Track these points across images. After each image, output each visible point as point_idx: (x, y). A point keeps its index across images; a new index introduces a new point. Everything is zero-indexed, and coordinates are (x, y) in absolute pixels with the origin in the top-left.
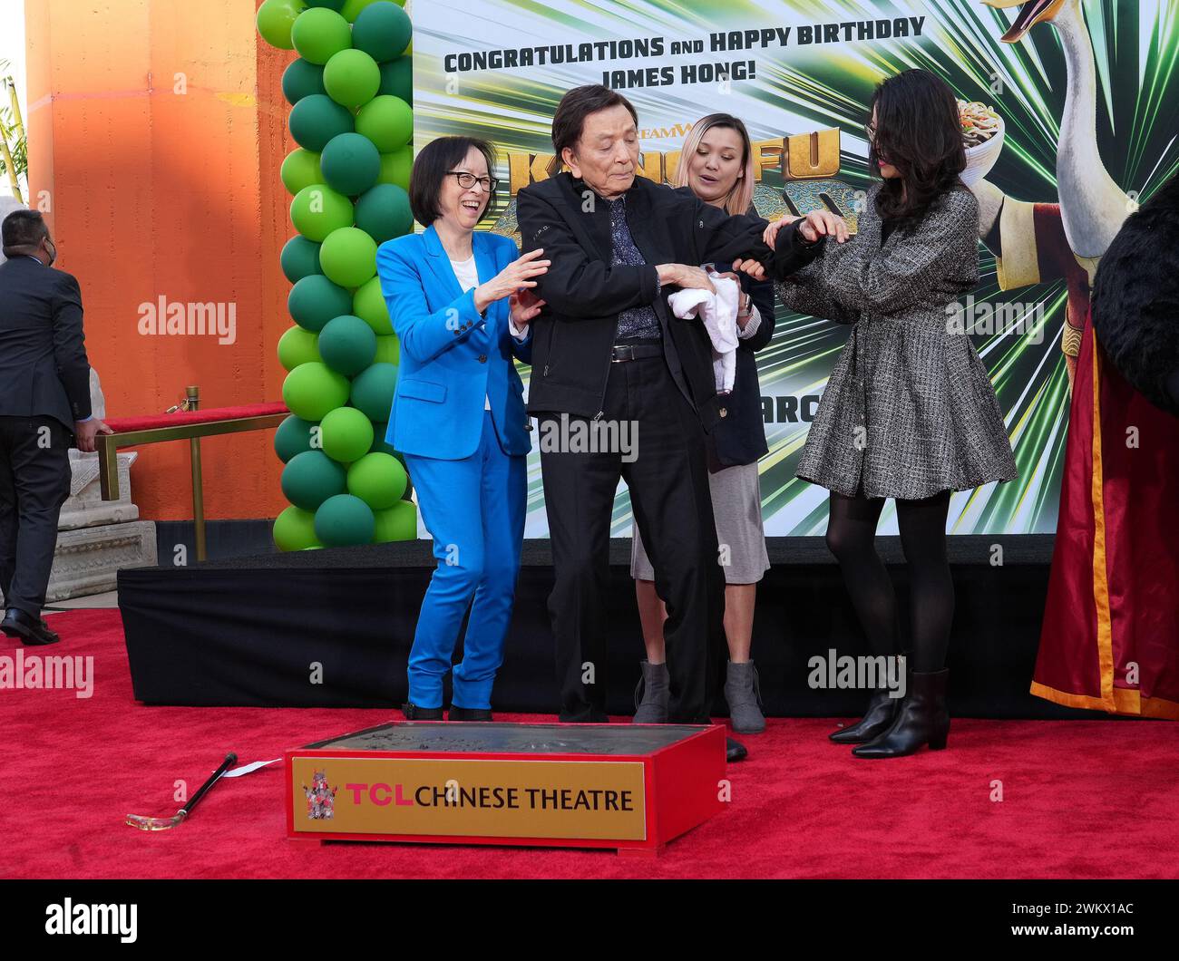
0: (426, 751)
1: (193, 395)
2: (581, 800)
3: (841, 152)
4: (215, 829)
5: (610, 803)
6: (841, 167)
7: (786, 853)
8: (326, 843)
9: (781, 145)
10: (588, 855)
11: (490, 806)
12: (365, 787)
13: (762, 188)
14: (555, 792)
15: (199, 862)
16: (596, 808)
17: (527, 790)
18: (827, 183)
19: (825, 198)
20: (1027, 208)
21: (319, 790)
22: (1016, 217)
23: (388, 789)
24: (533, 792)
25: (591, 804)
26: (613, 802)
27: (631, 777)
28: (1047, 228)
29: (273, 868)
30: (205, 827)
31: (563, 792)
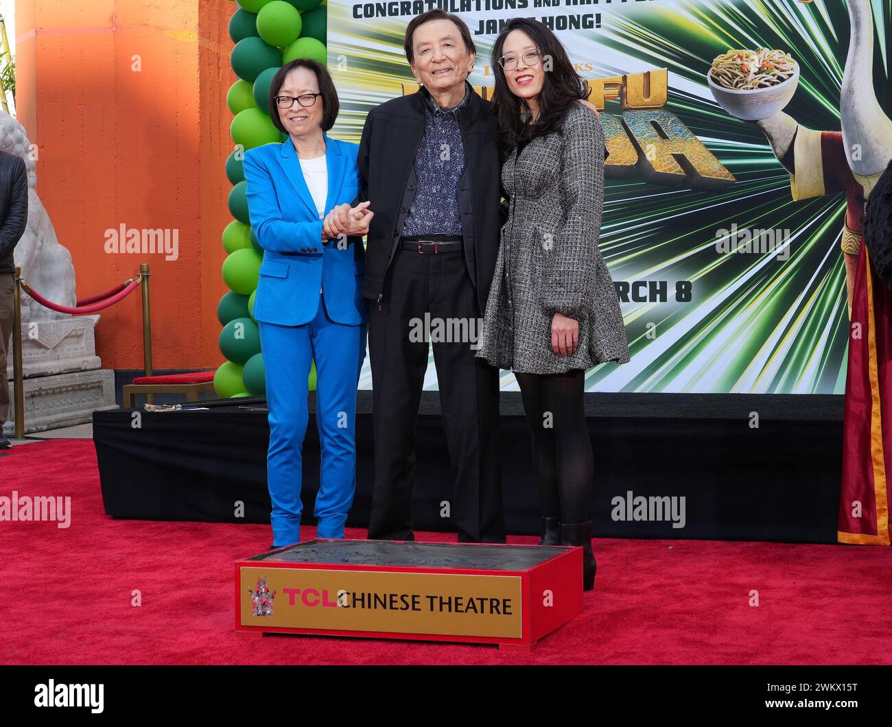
0: (347, 564)
1: (145, 270)
2: (471, 605)
3: (669, 88)
4: (176, 622)
5: (494, 609)
6: (668, 100)
7: (632, 650)
8: (266, 635)
9: (620, 81)
10: (475, 649)
11: (397, 609)
12: (298, 591)
13: (605, 115)
14: (450, 598)
15: (166, 649)
16: (482, 612)
17: (427, 597)
18: (656, 112)
19: (654, 124)
20: (815, 135)
21: (262, 593)
22: (807, 143)
23: (317, 594)
24: (432, 598)
25: (479, 608)
26: (496, 607)
27: (511, 588)
28: (832, 152)
29: (225, 655)
30: (168, 620)
31: (457, 599)
